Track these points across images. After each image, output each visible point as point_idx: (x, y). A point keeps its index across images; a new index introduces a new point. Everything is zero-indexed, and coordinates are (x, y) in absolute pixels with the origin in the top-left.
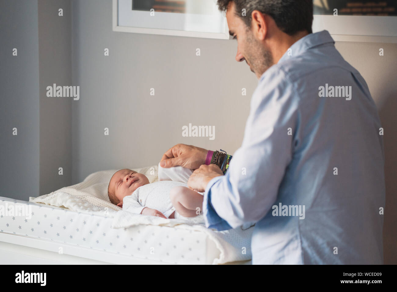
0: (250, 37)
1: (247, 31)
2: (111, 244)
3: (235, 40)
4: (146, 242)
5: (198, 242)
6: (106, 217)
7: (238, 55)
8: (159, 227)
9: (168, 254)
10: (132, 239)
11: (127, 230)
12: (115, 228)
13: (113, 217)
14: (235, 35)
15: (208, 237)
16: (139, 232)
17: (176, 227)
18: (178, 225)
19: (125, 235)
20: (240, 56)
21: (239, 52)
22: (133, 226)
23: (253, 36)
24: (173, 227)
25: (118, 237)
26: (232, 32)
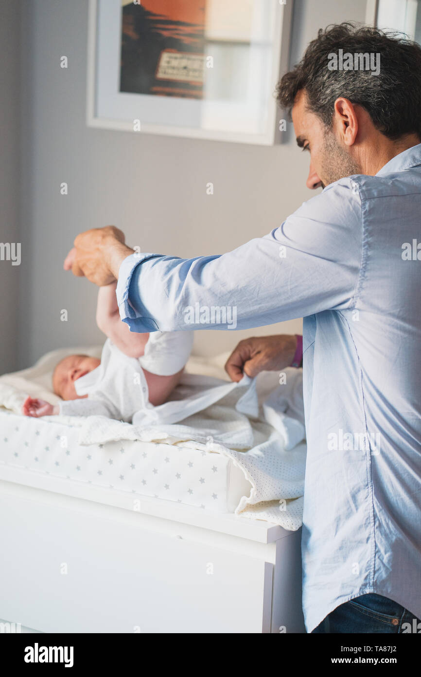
0: (331, 142)
1: (326, 133)
2: (78, 468)
3: (307, 152)
4: (133, 466)
5: (215, 469)
6: (71, 426)
7: (310, 178)
8: (153, 445)
9: (167, 487)
10: (111, 462)
11: (103, 447)
12: (83, 444)
13: (80, 426)
14: (306, 143)
15: (230, 461)
16: (122, 450)
17: (180, 445)
18: (182, 442)
19: (99, 455)
20: (315, 180)
21: (313, 173)
22: (112, 443)
23: (335, 140)
24: (175, 444)
25: (89, 457)
26: (302, 139)
